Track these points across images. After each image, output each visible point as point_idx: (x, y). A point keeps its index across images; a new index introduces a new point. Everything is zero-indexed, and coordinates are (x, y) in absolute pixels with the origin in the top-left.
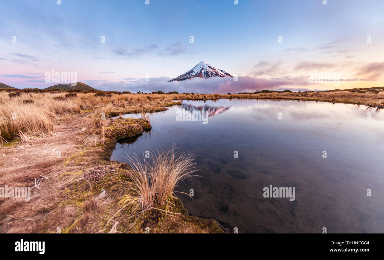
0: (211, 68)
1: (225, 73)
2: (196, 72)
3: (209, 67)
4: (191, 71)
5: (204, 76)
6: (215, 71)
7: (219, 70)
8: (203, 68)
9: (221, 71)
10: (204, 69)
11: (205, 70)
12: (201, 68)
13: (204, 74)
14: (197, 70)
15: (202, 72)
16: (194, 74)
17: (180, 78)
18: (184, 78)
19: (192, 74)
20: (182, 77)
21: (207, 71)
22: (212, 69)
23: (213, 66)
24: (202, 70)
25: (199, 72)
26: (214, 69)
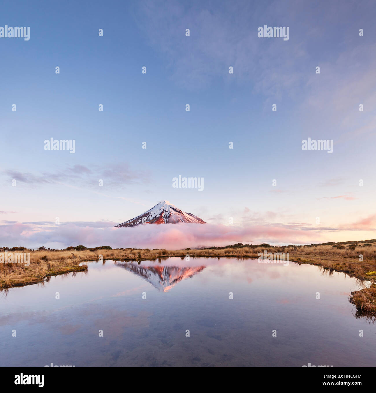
0: (175, 210)
1: (195, 217)
2: (154, 216)
3: (172, 208)
4: (147, 215)
5: (165, 221)
6: (182, 214)
7: (187, 213)
8: (164, 210)
9: (190, 215)
10: (166, 211)
11: (167, 213)
12: (162, 210)
13: (166, 218)
14: (156, 213)
15: (163, 215)
16: (151, 218)
17: (130, 223)
18: (135, 223)
19: (148, 218)
20: (132, 222)
21: (170, 215)
22: (177, 211)
23: (178, 208)
24: (162, 213)
25: (159, 215)
26: (179, 212)
